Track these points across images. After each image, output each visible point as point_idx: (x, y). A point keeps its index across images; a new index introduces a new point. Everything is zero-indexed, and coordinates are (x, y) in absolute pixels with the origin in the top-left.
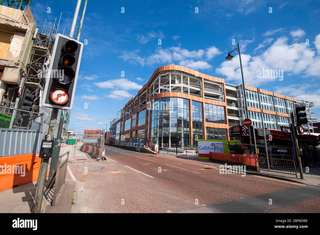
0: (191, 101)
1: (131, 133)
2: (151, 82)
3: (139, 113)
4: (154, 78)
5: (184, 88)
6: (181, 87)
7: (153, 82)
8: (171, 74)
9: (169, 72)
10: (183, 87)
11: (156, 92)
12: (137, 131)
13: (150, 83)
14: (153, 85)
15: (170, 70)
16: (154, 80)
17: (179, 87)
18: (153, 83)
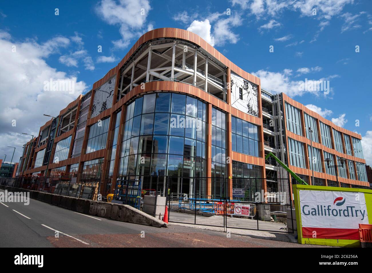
0: (210, 106)
1: (69, 167)
2: (128, 62)
3: (91, 125)
4: (137, 54)
5: (199, 80)
6: (194, 76)
7: (131, 63)
8: (176, 48)
9: (173, 42)
10: (197, 77)
11: (136, 83)
12: (82, 164)
13: (125, 64)
14: (132, 68)
15: (174, 39)
16: (135, 59)
17: (190, 76)
18: (132, 65)
